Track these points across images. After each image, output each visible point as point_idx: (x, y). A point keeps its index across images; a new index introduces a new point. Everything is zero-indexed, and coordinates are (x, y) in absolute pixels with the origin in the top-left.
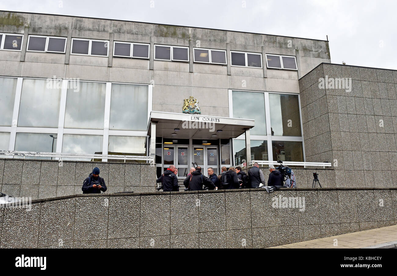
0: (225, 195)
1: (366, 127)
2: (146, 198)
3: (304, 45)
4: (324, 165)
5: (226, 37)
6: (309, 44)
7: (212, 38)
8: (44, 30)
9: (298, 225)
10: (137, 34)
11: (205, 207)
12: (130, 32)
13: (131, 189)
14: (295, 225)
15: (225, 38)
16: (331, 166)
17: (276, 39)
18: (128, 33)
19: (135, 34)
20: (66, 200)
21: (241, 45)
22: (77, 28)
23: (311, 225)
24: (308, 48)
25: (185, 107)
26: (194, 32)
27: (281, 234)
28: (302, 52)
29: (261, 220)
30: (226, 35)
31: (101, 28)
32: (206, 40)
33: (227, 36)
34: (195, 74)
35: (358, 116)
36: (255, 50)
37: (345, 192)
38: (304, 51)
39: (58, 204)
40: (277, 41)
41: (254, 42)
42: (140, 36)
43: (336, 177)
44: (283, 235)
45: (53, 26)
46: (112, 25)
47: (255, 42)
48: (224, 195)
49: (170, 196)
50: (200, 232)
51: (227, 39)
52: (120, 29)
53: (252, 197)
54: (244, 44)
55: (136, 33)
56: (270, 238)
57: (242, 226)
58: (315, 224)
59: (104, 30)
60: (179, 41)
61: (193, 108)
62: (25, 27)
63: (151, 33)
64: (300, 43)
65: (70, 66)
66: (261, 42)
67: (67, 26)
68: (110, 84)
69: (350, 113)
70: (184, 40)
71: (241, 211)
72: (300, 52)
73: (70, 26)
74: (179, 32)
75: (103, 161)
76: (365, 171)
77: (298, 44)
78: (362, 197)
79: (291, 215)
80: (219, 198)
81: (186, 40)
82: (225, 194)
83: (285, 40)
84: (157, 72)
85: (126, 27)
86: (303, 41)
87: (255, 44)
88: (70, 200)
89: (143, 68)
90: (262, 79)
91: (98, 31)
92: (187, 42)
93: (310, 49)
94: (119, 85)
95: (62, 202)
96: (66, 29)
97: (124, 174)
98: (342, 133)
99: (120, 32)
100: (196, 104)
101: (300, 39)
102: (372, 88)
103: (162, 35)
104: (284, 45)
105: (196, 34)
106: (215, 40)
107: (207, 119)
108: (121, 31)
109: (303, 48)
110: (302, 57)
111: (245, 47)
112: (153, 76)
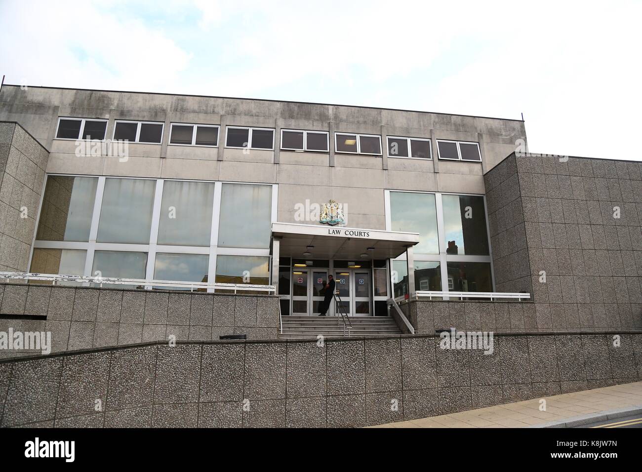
0: (365, 344)
1: (579, 241)
2: (253, 347)
3: (489, 127)
4: (519, 296)
5: (381, 117)
6: (497, 126)
7: (361, 119)
8: (133, 113)
9: (470, 386)
10: (258, 116)
11: (336, 360)
12: (249, 114)
13: (243, 331)
14: (465, 386)
15: (379, 119)
16: (529, 297)
17: (451, 119)
18: (245, 115)
19: (256, 116)
20: (145, 348)
21: (402, 128)
22: (179, 110)
23: (489, 385)
24: (495, 131)
26: (336, 111)
27: (444, 399)
28: (488, 136)
29: (416, 379)
30: (381, 115)
31: (210, 109)
32: (353, 123)
33: (382, 116)
34: (338, 169)
35: (567, 225)
36: (421, 134)
37: (538, 338)
38: (490, 135)
39: (134, 353)
40: (452, 122)
41: (420, 124)
42: (261, 119)
43: (538, 314)
44: (448, 400)
45: (147, 107)
46: (225, 105)
47: (422, 123)
48: (363, 344)
49: (287, 346)
50: (327, 396)
51: (381, 120)
52: (235, 110)
53: (404, 347)
54: (405, 126)
55: (257, 114)
56: (429, 405)
57: (389, 387)
58: (494, 384)
59: (214, 111)
60: (315, 124)
62: (111, 110)
63: (276, 114)
64: (483, 124)
65: (168, 160)
66: (430, 124)
67: (164, 107)
68: (220, 183)
69: (556, 221)
70: (322, 123)
71: (388, 366)
72: (484, 136)
73: (169, 107)
74: (315, 111)
75: (208, 291)
76: (579, 305)
77: (481, 125)
78: (564, 345)
79: (460, 371)
80: (357, 347)
81: (324, 123)
82: (365, 342)
83: (463, 120)
84: (284, 167)
85: (243, 107)
86: (488, 121)
87: (420, 126)
88: (149, 347)
89: (266, 162)
90: (432, 175)
91: (206, 113)
92: (326, 125)
93: (499, 133)
94: (232, 185)
95: (140, 351)
96: (164, 111)
97: (235, 311)
98: (545, 251)
99: (235, 114)
101: (484, 118)
102: (586, 187)
103: (291, 117)
104: (461, 128)
105: (339, 114)
106: (365, 122)
107: (351, 233)
108: (236, 113)
109: (489, 131)
110: (488, 143)
111: (407, 130)
112: (279, 172)
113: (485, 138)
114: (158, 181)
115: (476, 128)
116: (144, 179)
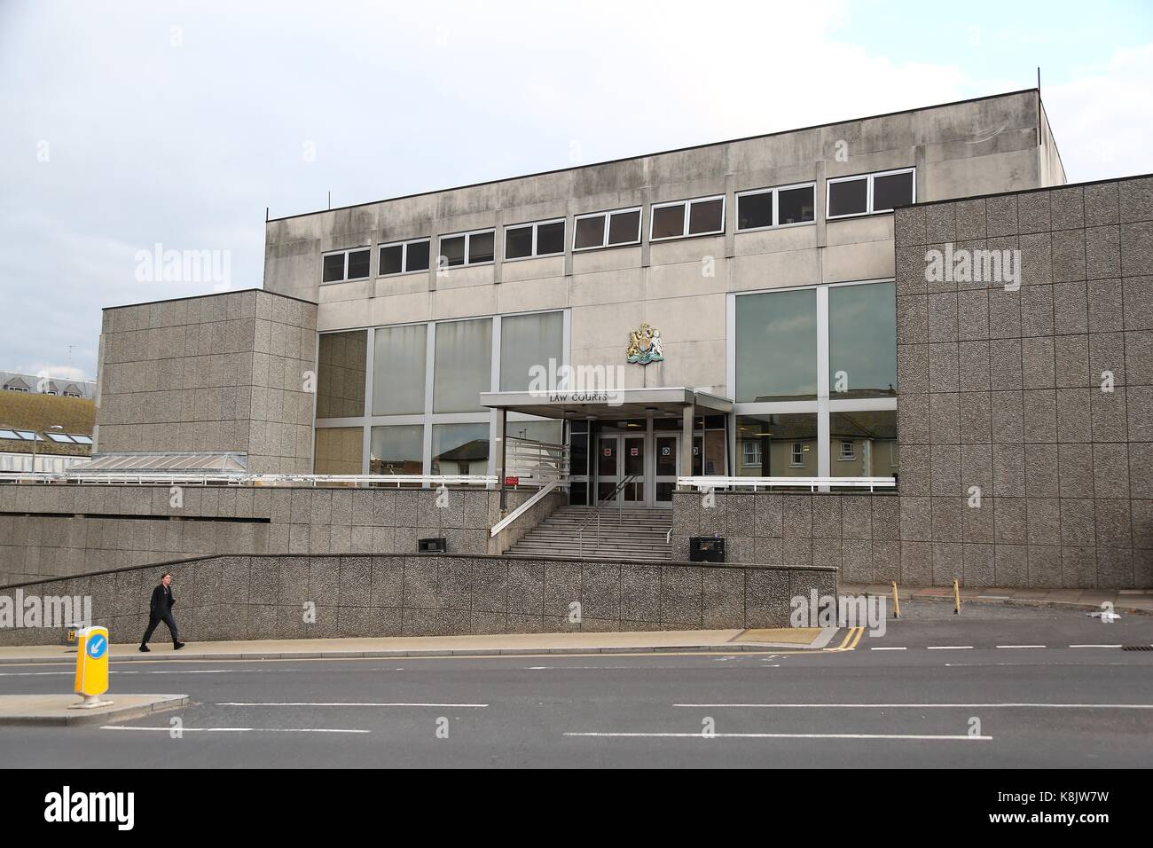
1: (1018, 374)
3: (945, 126)
4: (870, 482)
5: (727, 159)
6: (964, 118)
7: (694, 171)
8: (397, 230)
10: (543, 201)
12: (531, 201)
15: (724, 163)
16: (893, 485)
17: (860, 130)
18: (527, 203)
19: (540, 202)
21: (762, 171)
22: (446, 215)
24: (957, 131)
25: (632, 349)
26: (654, 167)
28: (939, 147)
30: (726, 154)
31: (483, 204)
32: (680, 180)
33: (730, 157)
34: (655, 268)
35: (993, 344)
36: (798, 175)
38: (945, 144)
40: (863, 134)
41: (798, 155)
42: (548, 204)
43: (903, 515)
45: (411, 219)
46: (500, 193)
47: (801, 153)
51: (727, 165)
52: (513, 198)
54: (770, 166)
55: (542, 199)
59: (487, 207)
60: (623, 196)
61: (646, 351)
62: (373, 232)
63: (568, 192)
64: (932, 122)
65: (439, 293)
66: (818, 149)
67: (430, 215)
68: (500, 317)
69: (968, 337)
70: (633, 192)
72: (930, 152)
73: (435, 212)
74: (622, 173)
76: (998, 500)
77: (922, 126)
81: (636, 192)
83: (887, 125)
84: (579, 279)
85: (524, 190)
86: (942, 113)
87: (798, 159)
89: (554, 274)
90: (812, 254)
91: (478, 212)
92: (638, 194)
93: (967, 133)
94: (513, 319)
96: (429, 219)
98: (934, 399)
99: (514, 206)
100: (654, 341)
101: (933, 110)
103: (589, 192)
104: (881, 142)
105: (658, 170)
106: (700, 175)
108: (515, 203)
109: (943, 136)
110: (937, 163)
111: (773, 174)
112: (572, 290)
113: (932, 153)
114: (429, 324)
115: (913, 136)
116: (414, 325)
